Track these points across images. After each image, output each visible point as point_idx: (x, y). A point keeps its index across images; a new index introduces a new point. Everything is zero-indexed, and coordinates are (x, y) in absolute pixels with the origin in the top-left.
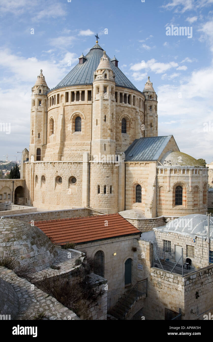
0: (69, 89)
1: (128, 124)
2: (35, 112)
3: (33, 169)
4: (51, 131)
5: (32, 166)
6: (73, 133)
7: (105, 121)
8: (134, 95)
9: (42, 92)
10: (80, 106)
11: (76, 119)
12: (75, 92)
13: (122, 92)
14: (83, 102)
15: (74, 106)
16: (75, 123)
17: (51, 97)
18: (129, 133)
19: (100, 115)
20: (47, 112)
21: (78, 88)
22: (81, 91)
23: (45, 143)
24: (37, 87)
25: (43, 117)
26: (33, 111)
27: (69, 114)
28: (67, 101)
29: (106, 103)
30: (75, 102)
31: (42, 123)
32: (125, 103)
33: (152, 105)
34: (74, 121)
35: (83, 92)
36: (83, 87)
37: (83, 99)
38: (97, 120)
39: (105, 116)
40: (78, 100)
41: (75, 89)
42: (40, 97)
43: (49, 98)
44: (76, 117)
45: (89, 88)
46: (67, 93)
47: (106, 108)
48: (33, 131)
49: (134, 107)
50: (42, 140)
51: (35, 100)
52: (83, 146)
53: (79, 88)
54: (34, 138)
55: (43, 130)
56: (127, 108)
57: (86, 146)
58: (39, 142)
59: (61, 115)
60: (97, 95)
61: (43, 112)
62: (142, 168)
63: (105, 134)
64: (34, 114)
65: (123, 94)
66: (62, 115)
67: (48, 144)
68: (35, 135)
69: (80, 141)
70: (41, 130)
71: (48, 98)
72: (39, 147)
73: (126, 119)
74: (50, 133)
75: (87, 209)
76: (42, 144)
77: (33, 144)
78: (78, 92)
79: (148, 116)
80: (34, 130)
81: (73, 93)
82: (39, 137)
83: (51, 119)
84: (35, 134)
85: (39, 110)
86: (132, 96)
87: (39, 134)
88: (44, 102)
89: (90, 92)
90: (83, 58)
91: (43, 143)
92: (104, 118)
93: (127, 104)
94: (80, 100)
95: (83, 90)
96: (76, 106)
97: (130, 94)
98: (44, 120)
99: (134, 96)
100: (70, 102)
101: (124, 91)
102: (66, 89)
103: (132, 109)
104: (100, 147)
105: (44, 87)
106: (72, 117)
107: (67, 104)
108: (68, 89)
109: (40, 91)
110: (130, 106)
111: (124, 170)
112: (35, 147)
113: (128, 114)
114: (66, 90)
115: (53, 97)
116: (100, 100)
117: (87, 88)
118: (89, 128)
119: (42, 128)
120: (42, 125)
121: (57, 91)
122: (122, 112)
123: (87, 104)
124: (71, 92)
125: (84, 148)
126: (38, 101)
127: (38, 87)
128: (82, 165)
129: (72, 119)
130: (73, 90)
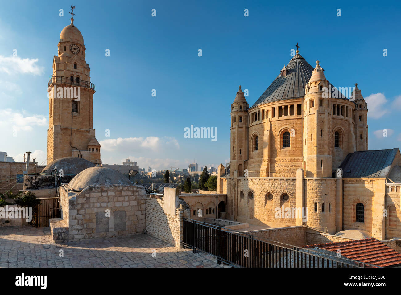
0: (276, 104)
1: (342, 138)
2: (236, 128)
3: (236, 185)
4: (253, 147)
5: (235, 182)
6: (281, 149)
7: (321, 135)
8: (348, 105)
9: (242, 108)
10: (289, 120)
11: (284, 135)
12: (283, 107)
13: (335, 103)
14: (292, 117)
15: (282, 121)
16: (283, 139)
17: (254, 113)
18: (342, 147)
19: (316, 130)
20: (248, 128)
21: (286, 102)
22: (290, 106)
23: (247, 159)
24: (237, 103)
25: (244, 133)
26: (233, 127)
28: (274, 116)
29: (322, 116)
30: (283, 117)
31: (244, 138)
32: (338, 114)
33: (362, 115)
34: (282, 136)
35: (292, 106)
36: (293, 101)
37: (292, 114)
38: (312, 135)
39: (322, 131)
40: (286, 114)
41: (283, 104)
42: (241, 114)
43: (251, 113)
44: (284, 132)
45: (299, 102)
46: (274, 109)
47: (322, 122)
48: (234, 147)
49: (347, 118)
50: (243, 156)
51: (235, 117)
52: (294, 162)
53: (288, 102)
54: (236, 155)
55: (244, 146)
56: (340, 121)
57: (297, 162)
58: (241, 158)
59: (267, 130)
60: (311, 109)
61: (244, 128)
63: (322, 150)
64: (235, 130)
65: (336, 105)
66: (269, 131)
67: (250, 160)
68: (236, 152)
69: (290, 157)
70: (242, 146)
71: (248, 113)
72: (241, 163)
73: (338, 132)
74: (253, 149)
75: (303, 227)
76: (243, 160)
77: (234, 160)
78: (286, 107)
79: (358, 127)
80: (236, 146)
81: (280, 108)
82: (240, 153)
83: (253, 135)
84: (236, 150)
85: (240, 126)
86: (345, 107)
87: (240, 150)
88: (245, 118)
89: (299, 106)
90: (286, 70)
91: (245, 159)
92: (320, 133)
93: (340, 116)
94: (289, 115)
95: (292, 104)
96: (284, 121)
97: (344, 104)
98: (245, 136)
99: (347, 107)
100: (276, 118)
101: (337, 102)
102: (272, 104)
103: (346, 121)
104: (316, 163)
105: (244, 103)
106: (280, 133)
107: (274, 119)
109: (241, 107)
110: (343, 117)
111: (342, 187)
112: (237, 163)
113: (341, 127)
115: (256, 112)
116: (316, 115)
117: (297, 102)
118: (300, 144)
119: (243, 144)
120: (244, 141)
121: (262, 106)
122: (335, 125)
123: (297, 119)
124: (278, 106)
125: (295, 164)
126: (239, 118)
127: (239, 103)
128: (295, 182)
129: (280, 134)
130: (280, 105)
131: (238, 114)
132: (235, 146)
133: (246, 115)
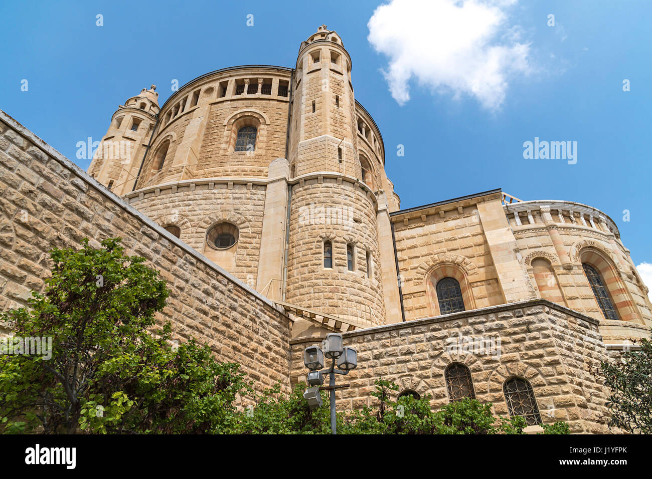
27: (223, 116)
51: (123, 118)
62: (451, 224)
108: (228, 75)
114: (221, 78)
131: (133, 114)
132: (96, 173)
133: (152, 122)
